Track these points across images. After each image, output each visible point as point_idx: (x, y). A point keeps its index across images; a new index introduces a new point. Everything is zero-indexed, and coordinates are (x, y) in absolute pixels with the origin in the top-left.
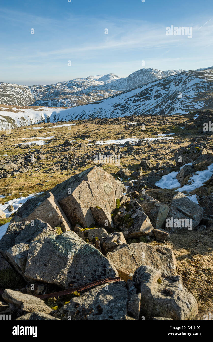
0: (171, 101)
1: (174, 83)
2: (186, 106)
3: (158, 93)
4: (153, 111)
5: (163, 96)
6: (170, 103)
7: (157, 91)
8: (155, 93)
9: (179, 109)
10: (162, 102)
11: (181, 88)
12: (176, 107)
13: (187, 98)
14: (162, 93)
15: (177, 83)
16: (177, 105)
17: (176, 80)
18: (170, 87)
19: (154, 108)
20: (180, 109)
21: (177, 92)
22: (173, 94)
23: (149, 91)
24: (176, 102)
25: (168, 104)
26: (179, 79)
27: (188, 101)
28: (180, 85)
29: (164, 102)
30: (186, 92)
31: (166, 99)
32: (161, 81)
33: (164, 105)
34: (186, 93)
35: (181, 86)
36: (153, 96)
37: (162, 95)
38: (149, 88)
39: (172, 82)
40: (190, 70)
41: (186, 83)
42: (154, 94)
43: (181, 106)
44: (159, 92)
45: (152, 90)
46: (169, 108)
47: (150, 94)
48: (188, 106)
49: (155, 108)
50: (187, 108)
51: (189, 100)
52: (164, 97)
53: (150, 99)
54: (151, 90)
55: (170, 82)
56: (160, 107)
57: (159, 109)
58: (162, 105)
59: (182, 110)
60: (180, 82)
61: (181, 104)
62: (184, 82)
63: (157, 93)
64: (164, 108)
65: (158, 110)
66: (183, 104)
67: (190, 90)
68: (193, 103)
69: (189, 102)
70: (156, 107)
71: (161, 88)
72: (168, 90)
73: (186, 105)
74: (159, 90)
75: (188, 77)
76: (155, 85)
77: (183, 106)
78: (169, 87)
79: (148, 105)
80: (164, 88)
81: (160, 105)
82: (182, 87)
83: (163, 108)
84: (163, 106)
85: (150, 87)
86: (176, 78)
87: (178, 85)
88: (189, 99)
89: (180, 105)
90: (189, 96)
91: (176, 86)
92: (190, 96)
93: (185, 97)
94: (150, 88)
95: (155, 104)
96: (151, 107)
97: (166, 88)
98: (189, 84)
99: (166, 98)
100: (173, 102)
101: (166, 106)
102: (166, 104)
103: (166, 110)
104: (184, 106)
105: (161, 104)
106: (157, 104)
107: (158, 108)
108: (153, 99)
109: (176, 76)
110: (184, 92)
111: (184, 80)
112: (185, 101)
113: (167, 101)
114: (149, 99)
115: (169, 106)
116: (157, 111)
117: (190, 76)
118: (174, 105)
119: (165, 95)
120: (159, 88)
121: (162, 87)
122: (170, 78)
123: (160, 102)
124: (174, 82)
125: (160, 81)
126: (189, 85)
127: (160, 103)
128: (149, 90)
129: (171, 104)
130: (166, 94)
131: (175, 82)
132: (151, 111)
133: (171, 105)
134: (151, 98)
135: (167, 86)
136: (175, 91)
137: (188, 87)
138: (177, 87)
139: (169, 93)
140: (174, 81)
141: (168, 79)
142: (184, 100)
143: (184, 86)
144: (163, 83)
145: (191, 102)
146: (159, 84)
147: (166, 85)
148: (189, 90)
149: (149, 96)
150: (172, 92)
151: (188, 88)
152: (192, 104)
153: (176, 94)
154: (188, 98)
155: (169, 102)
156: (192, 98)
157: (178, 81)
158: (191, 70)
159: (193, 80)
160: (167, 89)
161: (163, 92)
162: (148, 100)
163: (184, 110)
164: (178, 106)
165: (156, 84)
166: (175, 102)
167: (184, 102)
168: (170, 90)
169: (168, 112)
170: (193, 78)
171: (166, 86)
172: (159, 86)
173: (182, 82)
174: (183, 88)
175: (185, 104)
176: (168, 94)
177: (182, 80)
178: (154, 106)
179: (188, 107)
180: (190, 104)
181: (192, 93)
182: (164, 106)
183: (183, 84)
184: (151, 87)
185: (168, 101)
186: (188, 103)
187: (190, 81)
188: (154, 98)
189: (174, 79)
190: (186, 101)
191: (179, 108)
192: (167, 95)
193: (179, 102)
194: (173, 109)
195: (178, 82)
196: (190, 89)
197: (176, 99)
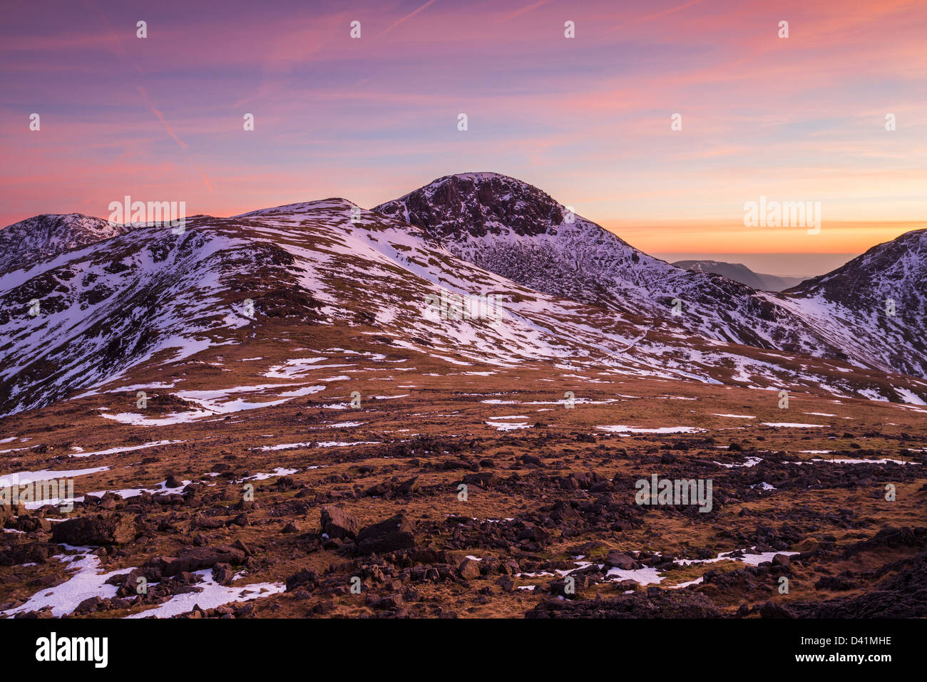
0: (146, 309)
1: (150, 253)
2: (196, 321)
3: (96, 283)
4: (80, 346)
5: (116, 294)
6: (142, 313)
7: (92, 277)
8: (85, 284)
9: (175, 332)
10: (111, 316)
11: (175, 267)
12: (161, 326)
13: (196, 294)
14: (110, 285)
15: (161, 252)
16: (164, 320)
17: (155, 243)
18: (138, 264)
19: (82, 337)
20: (177, 332)
21: (163, 278)
22: (151, 285)
23: (59, 280)
24: (162, 311)
25: (136, 319)
26: (164, 240)
27: (201, 305)
28: (171, 257)
29: (119, 314)
30: (193, 276)
31: (128, 303)
32: (105, 246)
33: (121, 324)
34: (193, 279)
35: (173, 262)
36: (78, 297)
37: (109, 289)
38: (59, 268)
39: (142, 249)
40: (198, 216)
41: (191, 252)
42: (81, 289)
43: (179, 323)
44: (99, 280)
45: (73, 276)
46: (139, 334)
47: (64, 289)
48: (203, 322)
49: (86, 338)
50: (203, 329)
51: (205, 301)
52: (120, 296)
53: (67, 308)
54: (68, 276)
55: (135, 249)
56: (107, 331)
57: (105, 339)
58: (112, 323)
59: (185, 336)
60: (168, 248)
61: (179, 317)
62: (183, 247)
63: (92, 286)
64: (120, 334)
65: (100, 341)
66: (186, 316)
67: (205, 269)
68: (217, 311)
69: (204, 306)
70: (91, 333)
71: (105, 269)
72: (129, 274)
73: (197, 317)
74: (96, 276)
75: (194, 234)
76: (84, 259)
77: (187, 323)
78: (134, 266)
79: (59, 326)
80: (117, 268)
81: (107, 324)
82: (179, 263)
83: (116, 334)
84: (116, 327)
85: (63, 267)
86: (154, 235)
87: (164, 257)
88: (205, 297)
89: (176, 320)
90: (204, 288)
91: (156, 260)
92: (207, 290)
93: (191, 294)
94: (64, 270)
95: (85, 322)
96: (73, 334)
97: (125, 268)
98: (197, 253)
99: (128, 298)
100: (151, 312)
101: (127, 326)
102: (127, 321)
103: (126, 342)
104: (189, 322)
105: (108, 320)
106: (95, 322)
107: (100, 335)
108: (76, 306)
109: (155, 231)
110: (186, 276)
111: (180, 243)
112: (193, 306)
113: (130, 311)
114: (62, 308)
115: (136, 324)
116: (95, 345)
117: (200, 231)
118: (153, 322)
119: (122, 289)
120: (97, 270)
121: (108, 264)
122: (133, 237)
123: (106, 314)
124: (148, 249)
125: (100, 247)
126: (201, 257)
127: (106, 318)
128: (59, 277)
129: (143, 317)
130: (126, 288)
131: (154, 249)
132: (72, 350)
133: (144, 320)
134: (67, 304)
135: (127, 261)
136: (156, 276)
137: (195, 261)
138: (161, 266)
139: (136, 283)
140: (148, 245)
141: (128, 241)
142: (187, 302)
143: (183, 259)
144: (110, 251)
145: (211, 308)
146: (97, 254)
147: (121, 257)
148: (201, 270)
149: (61, 297)
150: (145, 281)
151: (196, 267)
152: (215, 313)
153: (160, 284)
154: (199, 296)
155: (138, 311)
156: (215, 296)
157: (161, 244)
158: (201, 216)
159: (208, 240)
160: (127, 271)
161: (115, 280)
162: (60, 310)
163: (192, 335)
164: (170, 322)
165: (84, 257)
166: (158, 311)
167: (188, 310)
168: (138, 272)
169: (136, 347)
170: (207, 237)
171: (121, 260)
172: (97, 263)
173: (176, 248)
174: (181, 265)
175: (191, 314)
176: (131, 287)
177: (176, 243)
178: (81, 328)
179: (204, 324)
180: (210, 314)
181: (211, 281)
182: (121, 328)
183: (179, 255)
184: (67, 267)
185: (136, 310)
186: (201, 310)
187: (200, 246)
188: (80, 302)
189: (147, 240)
190: (196, 304)
191: (171, 329)
192: (129, 289)
193: (172, 309)
194: (151, 336)
195: (162, 248)
196: (204, 267)
197: (160, 299)
